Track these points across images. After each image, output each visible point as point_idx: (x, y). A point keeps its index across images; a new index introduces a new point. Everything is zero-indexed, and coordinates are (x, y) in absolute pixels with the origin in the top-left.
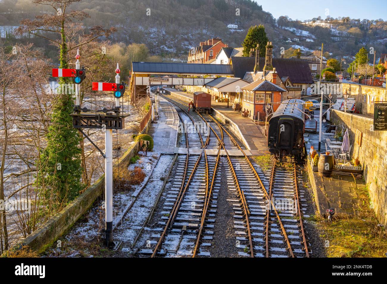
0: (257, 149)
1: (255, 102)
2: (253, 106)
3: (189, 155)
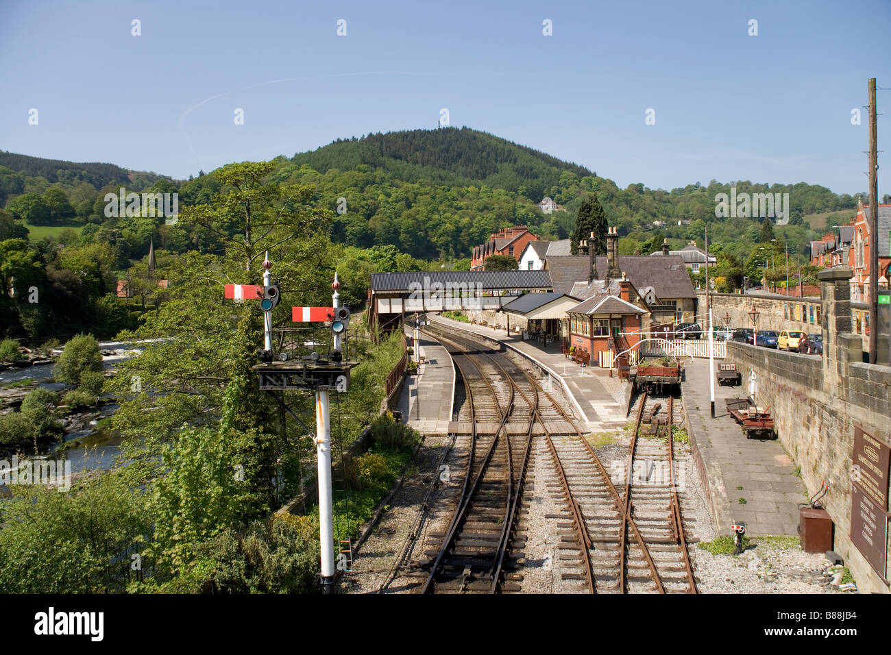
1: (592, 336)
2: (589, 341)
3: (476, 435)
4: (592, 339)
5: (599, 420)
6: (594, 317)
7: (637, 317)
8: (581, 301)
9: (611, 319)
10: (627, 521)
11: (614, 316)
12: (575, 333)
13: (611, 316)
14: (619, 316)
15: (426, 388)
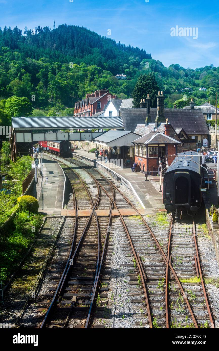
1: (147, 157)
2: (146, 160)
3: (78, 217)
4: (148, 159)
5: (152, 207)
6: (149, 145)
7: (175, 146)
8: (141, 136)
9: (159, 146)
10: (169, 267)
11: (160, 145)
12: (137, 155)
13: (159, 145)
14: (164, 145)
15: (47, 188)
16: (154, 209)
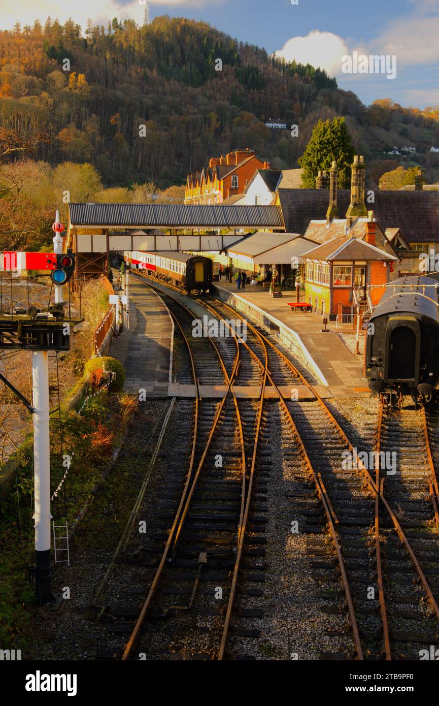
0: (341, 383)
2: (328, 291)
3: (200, 399)
4: (332, 289)
6: (335, 263)
7: (385, 264)
8: (320, 244)
9: (353, 265)
11: (357, 263)
12: (311, 281)
13: (354, 263)
14: (364, 263)
15: (139, 343)
16: (344, 387)
